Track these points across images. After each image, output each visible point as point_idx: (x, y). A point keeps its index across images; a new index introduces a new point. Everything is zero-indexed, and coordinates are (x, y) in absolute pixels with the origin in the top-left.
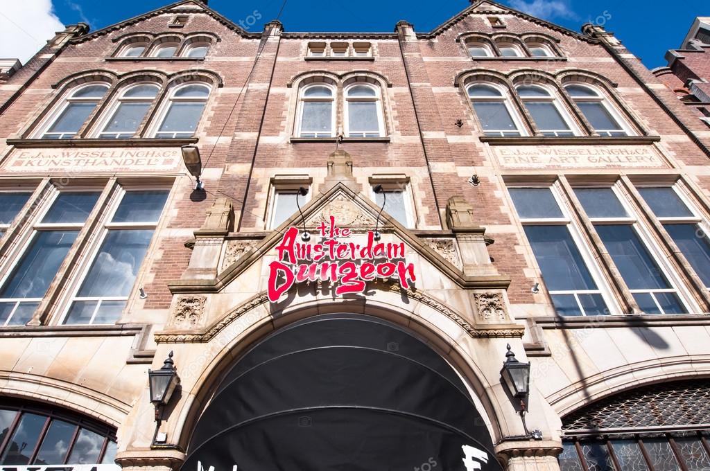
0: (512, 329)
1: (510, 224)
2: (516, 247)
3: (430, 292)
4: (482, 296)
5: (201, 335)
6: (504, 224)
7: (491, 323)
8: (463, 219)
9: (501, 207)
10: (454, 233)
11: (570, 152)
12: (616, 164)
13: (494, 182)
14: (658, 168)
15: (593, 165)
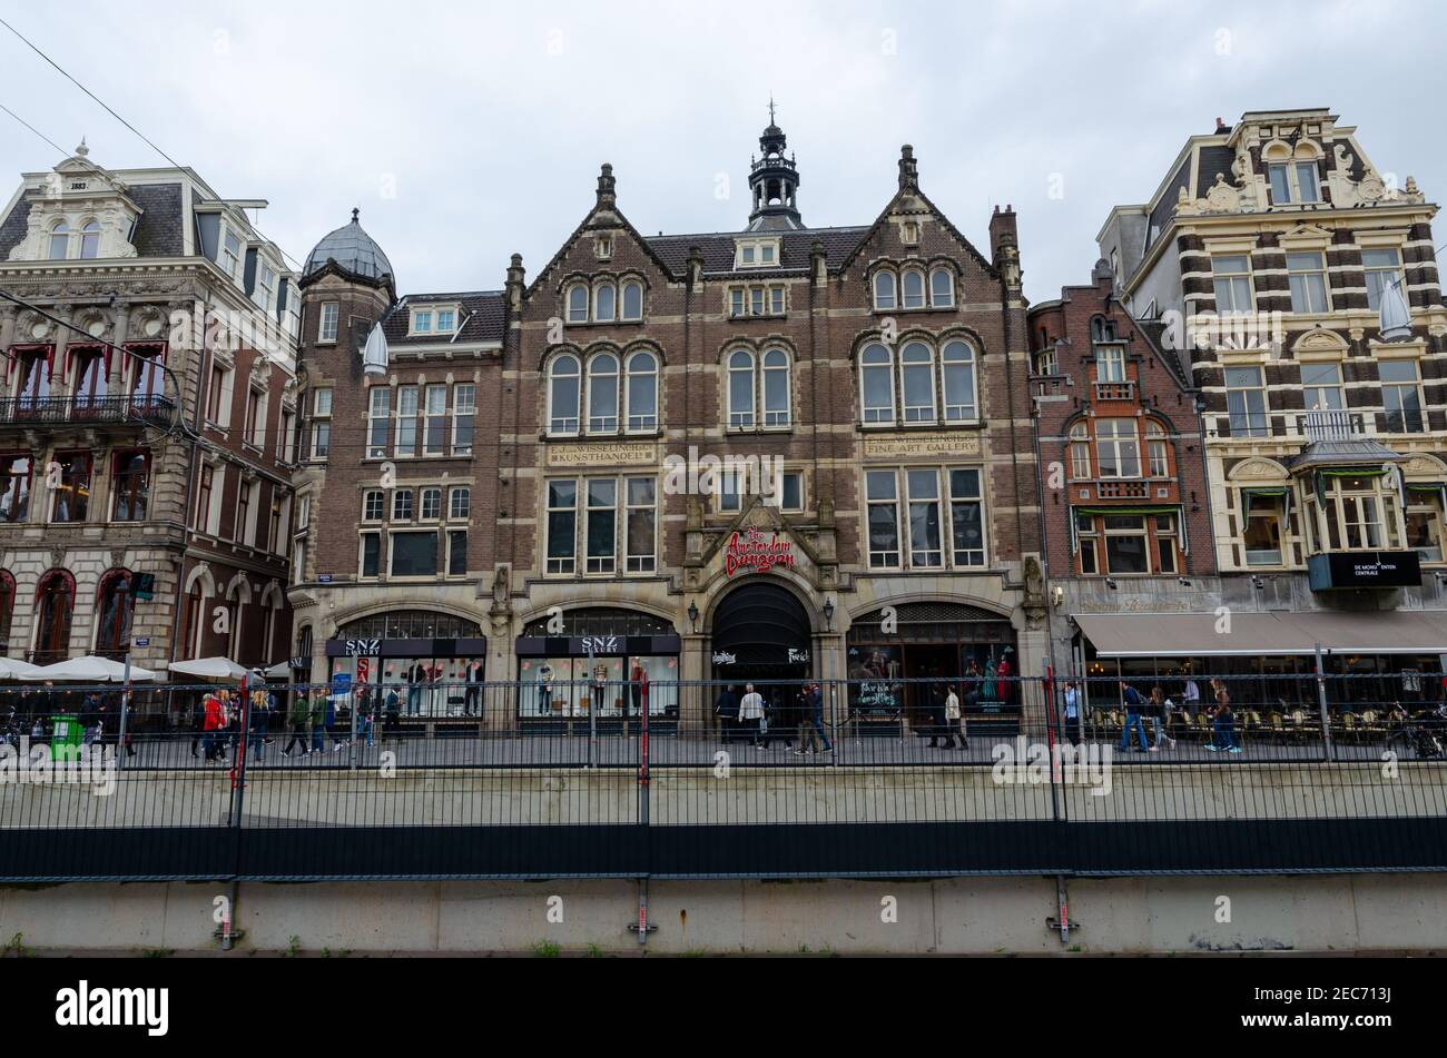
1: (858, 509)
2: (857, 527)
3: (802, 568)
4: (825, 570)
5: (701, 590)
6: (854, 510)
7: (826, 584)
9: (855, 496)
11: (918, 439)
12: (945, 452)
13: (856, 473)
14: (971, 458)
15: (929, 454)
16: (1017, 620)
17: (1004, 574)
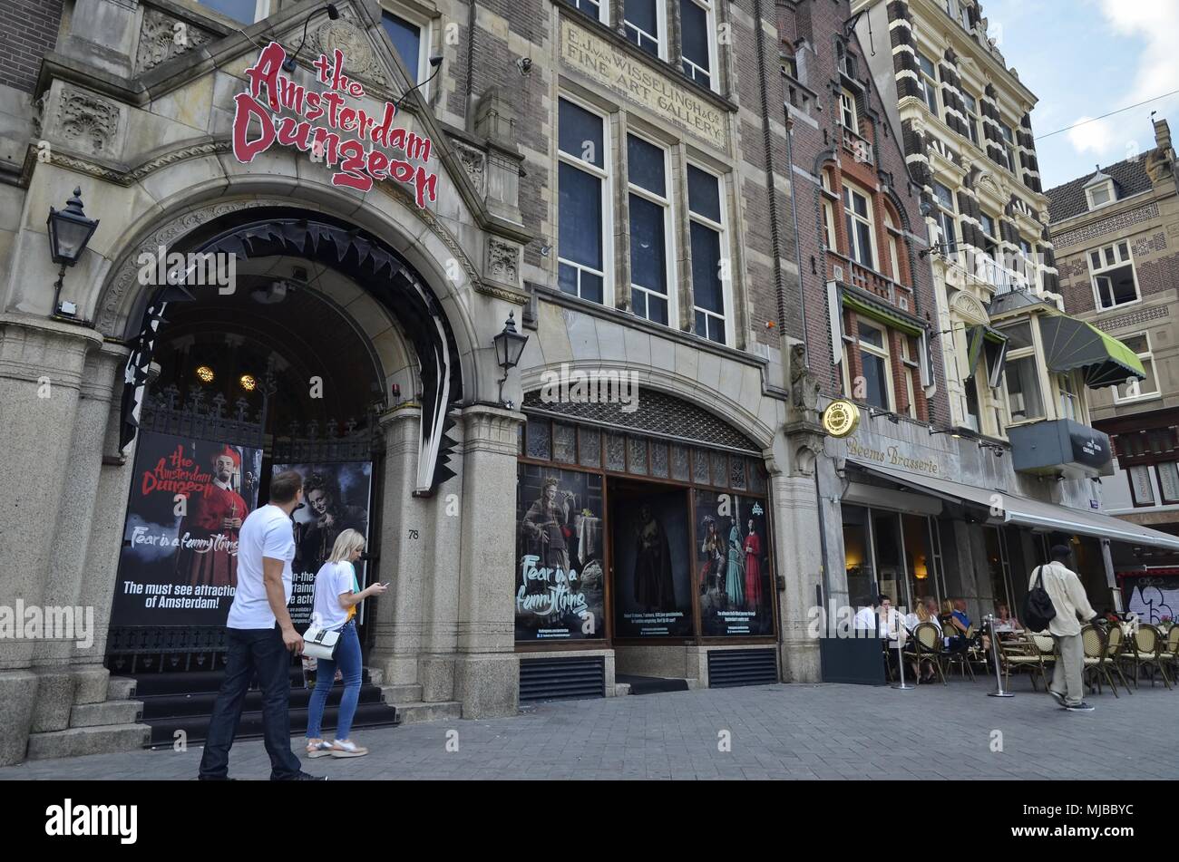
0: (518, 295)
1: (546, 154)
2: (543, 189)
3: (443, 220)
4: (498, 246)
5: (118, 173)
6: (540, 151)
7: (499, 280)
8: (502, 131)
9: (543, 124)
10: (488, 147)
11: (646, 78)
12: (682, 121)
13: (546, 81)
14: (716, 150)
15: (660, 111)
16: (779, 453)
17: (760, 364)
